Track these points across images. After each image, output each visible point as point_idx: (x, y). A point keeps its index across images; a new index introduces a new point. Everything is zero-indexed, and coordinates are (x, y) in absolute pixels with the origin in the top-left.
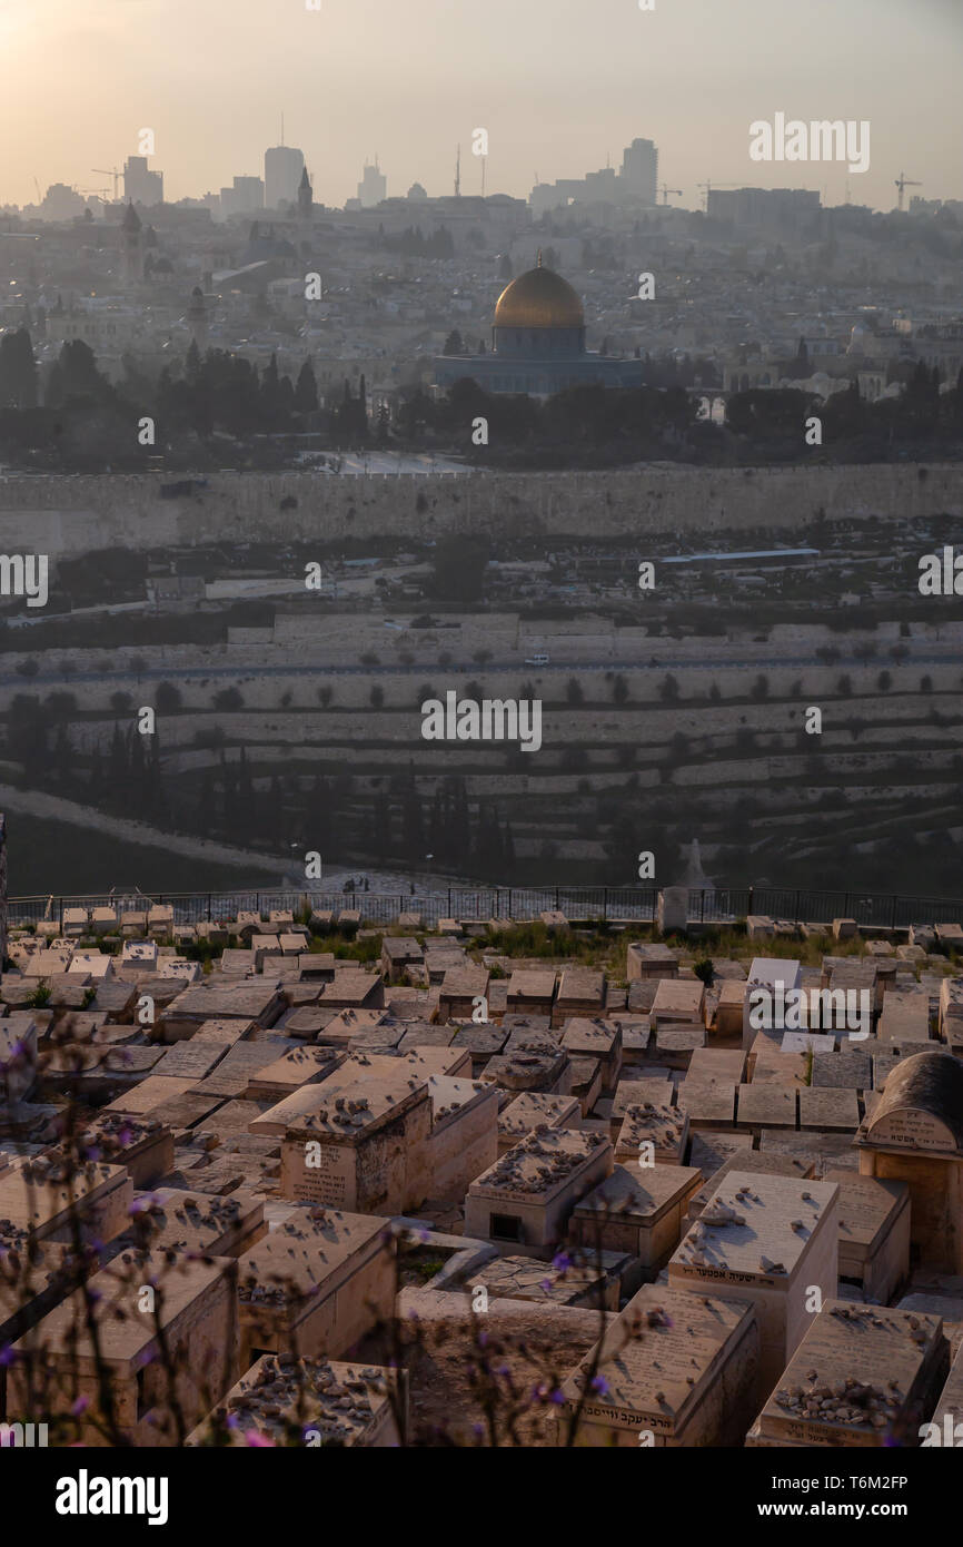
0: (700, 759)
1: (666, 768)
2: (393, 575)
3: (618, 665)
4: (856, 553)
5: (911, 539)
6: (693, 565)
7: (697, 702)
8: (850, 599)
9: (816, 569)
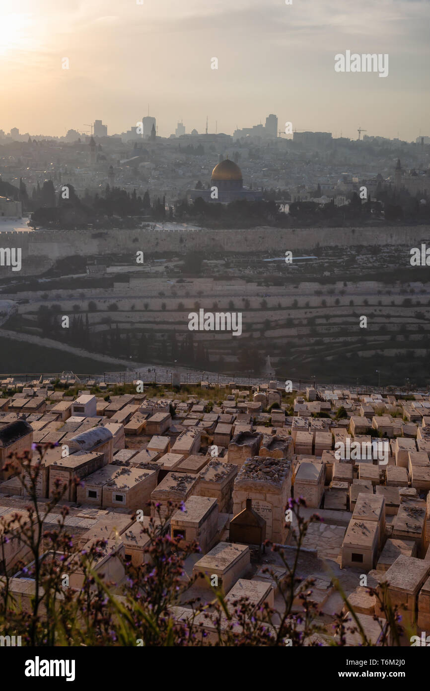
0: (274, 328)
1: (262, 331)
2: (171, 265)
3: (247, 296)
4: (330, 258)
5: (349, 253)
6: (274, 262)
7: (274, 309)
8: (327, 274)
9: (317, 263)
